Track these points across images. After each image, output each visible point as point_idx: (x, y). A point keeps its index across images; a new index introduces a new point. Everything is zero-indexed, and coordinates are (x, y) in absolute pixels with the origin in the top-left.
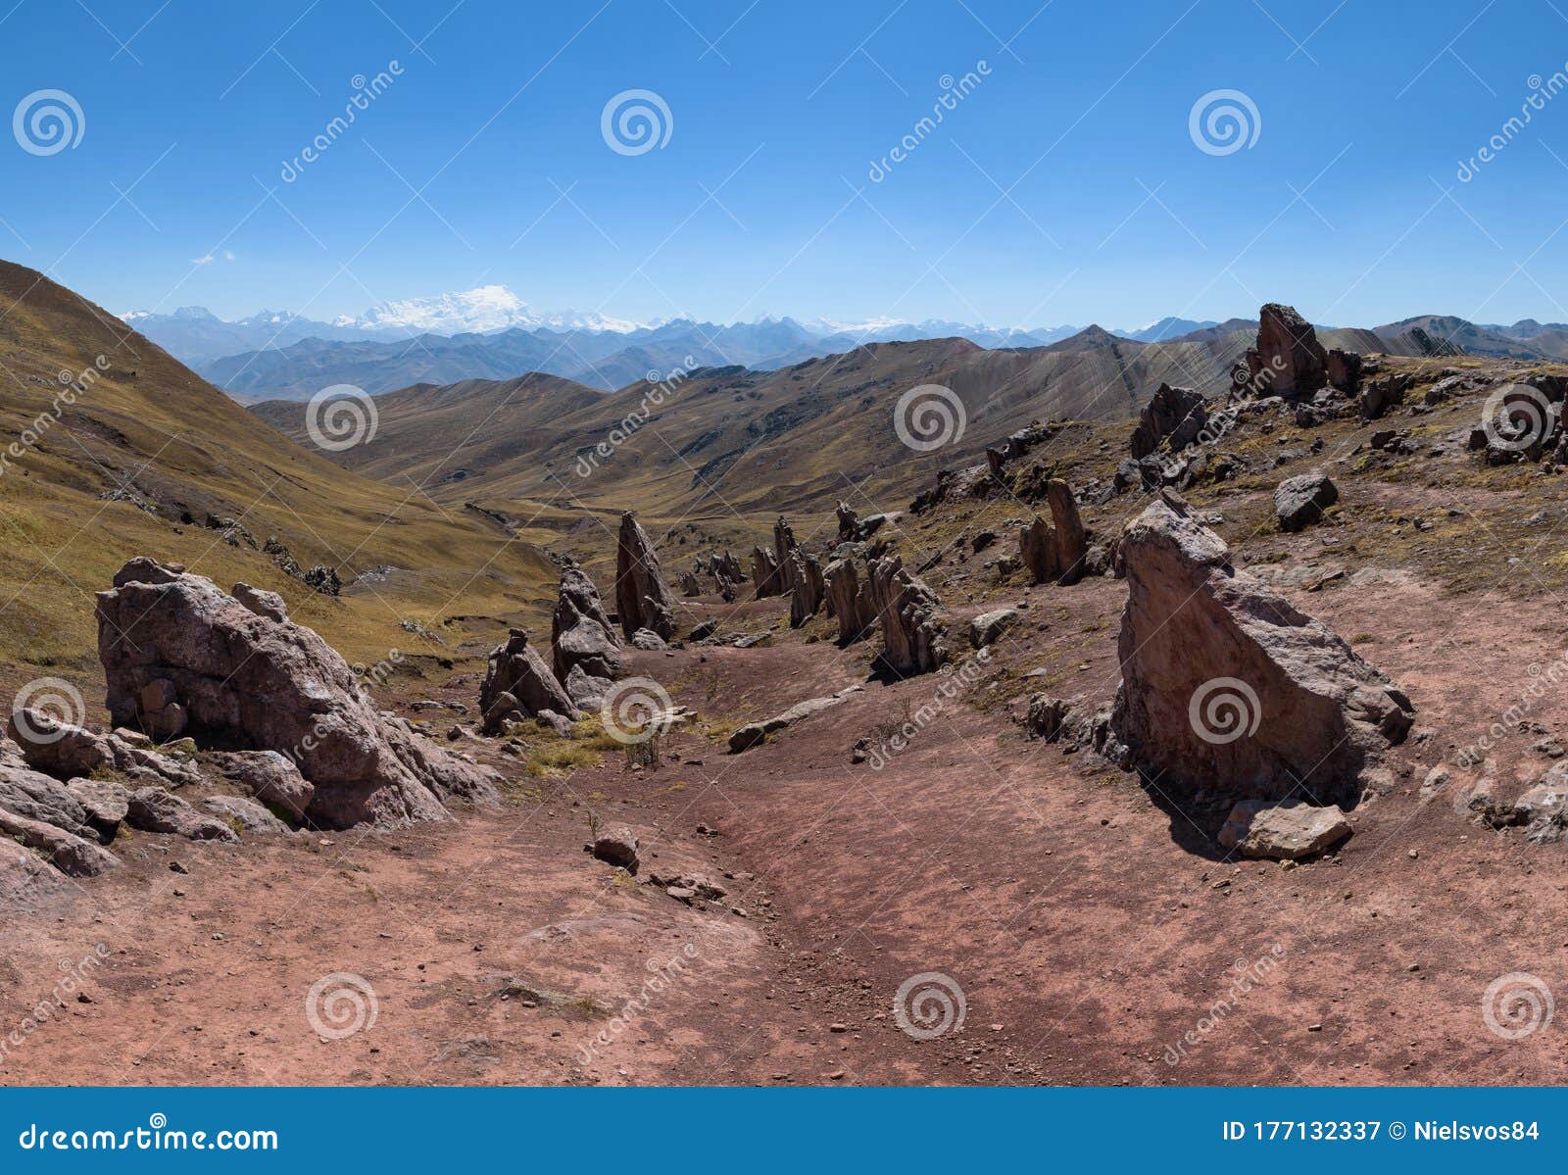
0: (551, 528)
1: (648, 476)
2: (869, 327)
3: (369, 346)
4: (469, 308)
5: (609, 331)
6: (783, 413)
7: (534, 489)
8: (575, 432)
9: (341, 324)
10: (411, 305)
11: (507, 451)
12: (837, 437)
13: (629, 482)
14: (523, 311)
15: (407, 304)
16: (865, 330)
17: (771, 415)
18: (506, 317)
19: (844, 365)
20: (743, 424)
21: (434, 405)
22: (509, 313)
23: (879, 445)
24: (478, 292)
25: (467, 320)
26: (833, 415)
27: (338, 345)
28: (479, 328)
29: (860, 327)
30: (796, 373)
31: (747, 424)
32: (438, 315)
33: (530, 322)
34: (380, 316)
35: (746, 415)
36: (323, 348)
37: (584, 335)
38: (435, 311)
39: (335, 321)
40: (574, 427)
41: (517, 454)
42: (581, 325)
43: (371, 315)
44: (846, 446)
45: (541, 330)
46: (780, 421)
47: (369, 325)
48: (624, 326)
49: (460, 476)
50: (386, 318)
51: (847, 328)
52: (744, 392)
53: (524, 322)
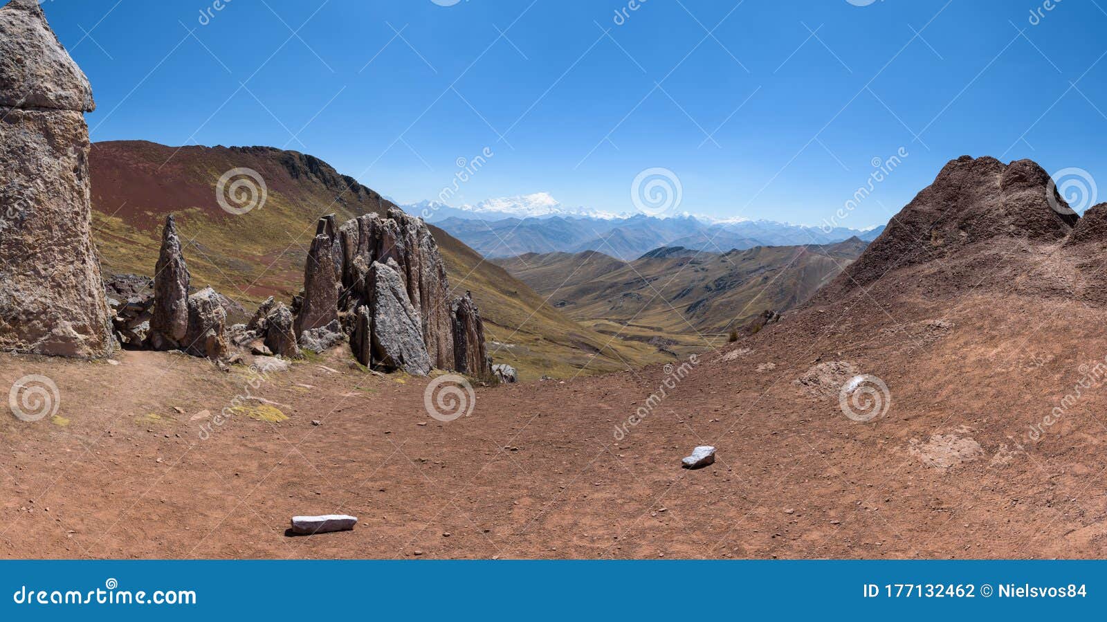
0: (639, 340)
1: (659, 309)
2: (730, 221)
3: (481, 223)
4: (530, 204)
5: (601, 219)
6: (722, 280)
7: (605, 314)
8: (616, 283)
9: (464, 209)
10: (501, 201)
11: (584, 292)
12: (754, 296)
13: (651, 312)
14: (557, 206)
15: (498, 200)
16: (728, 223)
17: (716, 281)
18: (549, 209)
19: (745, 257)
20: (702, 284)
21: (540, 264)
22: (550, 207)
23: (776, 302)
24: (535, 195)
25: (529, 210)
26: (749, 285)
27: (467, 221)
28: (535, 214)
29: (725, 221)
30: (722, 259)
31: (705, 285)
32: (515, 206)
33: (562, 212)
34: (485, 206)
35: (703, 280)
36: (459, 223)
37: (588, 220)
38: (512, 205)
39: (461, 208)
40: (615, 281)
41: (589, 293)
42: (586, 214)
43: (480, 205)
44: (759, 301)
45: (568, 218)
46: (721, 286)
47: (478, 210)
48: (607, 215)
49: (563, 304)
50: (488, 207)
51: (720, 222)
52: (698, 267)
53: (557, 212)
